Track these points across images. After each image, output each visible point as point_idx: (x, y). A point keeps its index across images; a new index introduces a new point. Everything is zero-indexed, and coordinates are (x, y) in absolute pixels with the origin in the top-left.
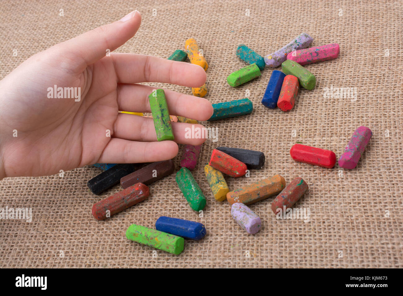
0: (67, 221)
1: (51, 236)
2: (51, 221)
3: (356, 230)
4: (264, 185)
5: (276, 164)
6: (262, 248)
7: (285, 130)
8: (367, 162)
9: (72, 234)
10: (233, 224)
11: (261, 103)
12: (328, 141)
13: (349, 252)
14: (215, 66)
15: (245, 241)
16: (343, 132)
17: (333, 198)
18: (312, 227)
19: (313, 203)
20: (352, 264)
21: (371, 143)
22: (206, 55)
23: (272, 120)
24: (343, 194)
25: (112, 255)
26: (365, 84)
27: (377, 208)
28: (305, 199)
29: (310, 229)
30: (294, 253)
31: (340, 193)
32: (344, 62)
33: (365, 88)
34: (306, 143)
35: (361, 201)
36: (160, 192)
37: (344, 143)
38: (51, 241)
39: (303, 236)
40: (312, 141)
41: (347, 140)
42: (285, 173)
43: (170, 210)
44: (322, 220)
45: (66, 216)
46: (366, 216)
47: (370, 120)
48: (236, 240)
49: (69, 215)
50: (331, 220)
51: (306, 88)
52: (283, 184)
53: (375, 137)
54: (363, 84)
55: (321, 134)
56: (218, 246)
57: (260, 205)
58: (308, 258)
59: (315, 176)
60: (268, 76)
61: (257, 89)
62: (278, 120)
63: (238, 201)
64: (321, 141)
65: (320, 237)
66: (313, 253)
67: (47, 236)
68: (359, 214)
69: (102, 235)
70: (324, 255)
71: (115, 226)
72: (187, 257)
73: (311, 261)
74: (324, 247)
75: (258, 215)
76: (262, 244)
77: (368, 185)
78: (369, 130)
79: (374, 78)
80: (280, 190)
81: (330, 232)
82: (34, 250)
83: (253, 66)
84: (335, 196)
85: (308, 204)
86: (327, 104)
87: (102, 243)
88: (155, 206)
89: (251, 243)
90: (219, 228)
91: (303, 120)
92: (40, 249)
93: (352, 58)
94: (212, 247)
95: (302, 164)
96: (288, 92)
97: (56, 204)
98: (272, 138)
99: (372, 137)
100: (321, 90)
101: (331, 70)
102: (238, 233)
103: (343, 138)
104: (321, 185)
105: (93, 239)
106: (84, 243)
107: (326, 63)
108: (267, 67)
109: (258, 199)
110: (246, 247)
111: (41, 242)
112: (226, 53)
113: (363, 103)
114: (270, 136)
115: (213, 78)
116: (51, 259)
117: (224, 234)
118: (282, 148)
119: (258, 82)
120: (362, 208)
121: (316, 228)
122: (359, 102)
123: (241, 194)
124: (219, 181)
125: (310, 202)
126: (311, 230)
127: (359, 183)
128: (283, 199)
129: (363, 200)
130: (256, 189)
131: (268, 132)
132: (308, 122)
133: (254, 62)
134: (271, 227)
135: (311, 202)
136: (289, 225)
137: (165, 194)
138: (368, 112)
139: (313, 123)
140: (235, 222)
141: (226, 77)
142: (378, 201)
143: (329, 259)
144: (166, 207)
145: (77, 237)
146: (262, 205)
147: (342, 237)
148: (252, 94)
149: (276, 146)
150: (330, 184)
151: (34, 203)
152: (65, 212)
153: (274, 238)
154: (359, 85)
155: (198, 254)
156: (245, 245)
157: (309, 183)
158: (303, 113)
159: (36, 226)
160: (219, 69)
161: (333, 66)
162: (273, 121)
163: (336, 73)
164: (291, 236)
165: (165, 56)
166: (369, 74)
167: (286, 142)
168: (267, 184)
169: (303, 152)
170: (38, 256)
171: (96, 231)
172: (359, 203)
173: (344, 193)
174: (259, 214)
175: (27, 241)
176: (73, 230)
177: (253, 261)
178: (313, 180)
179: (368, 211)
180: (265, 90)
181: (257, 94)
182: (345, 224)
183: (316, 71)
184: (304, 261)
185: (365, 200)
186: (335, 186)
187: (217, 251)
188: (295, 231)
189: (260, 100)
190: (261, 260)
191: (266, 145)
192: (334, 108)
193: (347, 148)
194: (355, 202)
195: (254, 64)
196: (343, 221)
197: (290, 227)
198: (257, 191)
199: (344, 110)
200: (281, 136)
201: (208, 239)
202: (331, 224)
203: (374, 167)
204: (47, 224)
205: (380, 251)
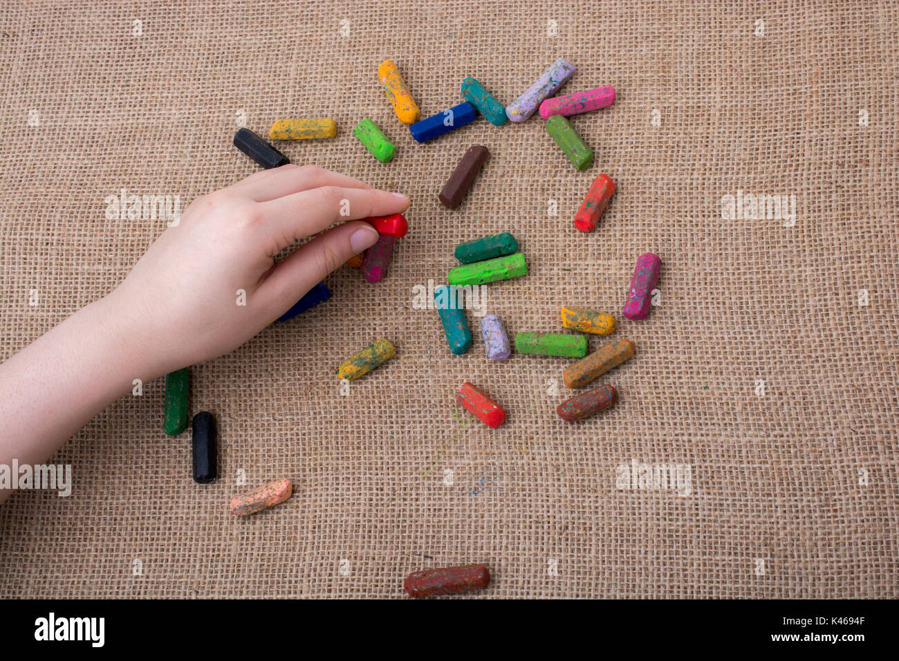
0: (267, 400)
3: (645, 415)
6: (532, 441)
7: (545, 245)
9: (281, 422)
16: (623, 252)
21: (662, 272)
23: (525, 226)
25: (342, 453)
26: (652, 160)
27: (669, 381)
30: (572, 447)
32: (621, 113)
33: (652, 167)
35: (650, 370)
45: (264, 392)
46: (656, 393)
47: (659, 231)
54: (649, 160)
55: (594, 254)
58: (590, 457)
61: (498, 163)
66: (595, 449)
68: (648, 389)
69: (321, 423)
70: (608, 452)
73: (593, 459)
74: (607, 441)
76: (531, 435)
77: (658, 343)
78: (658, 259)
79: (664, 148)
89: (517, 435)
92: (242, 446)
93: (632, 105)
101: (603, 128)
103: (624, 261)
113: (650, 198)
120: (651, 381)
122: (644, 196)
127: (647, 340)
134: (540, 410)
138: (657, 215)
142: (671, 370)
143: (614, 457)
145: (289, 427)
148: (492, 172)
153: (545, 426)
154: (644, 161)
156: (510, 436)
161: (606, 121)
163: (611, 135)
166: (657, 140)
167: (549, 267)
172: (648, 373)
177: (524, 461)
179: (659, 385)
185: (655, 368)
193: (633, 293)
205: (674, 446)
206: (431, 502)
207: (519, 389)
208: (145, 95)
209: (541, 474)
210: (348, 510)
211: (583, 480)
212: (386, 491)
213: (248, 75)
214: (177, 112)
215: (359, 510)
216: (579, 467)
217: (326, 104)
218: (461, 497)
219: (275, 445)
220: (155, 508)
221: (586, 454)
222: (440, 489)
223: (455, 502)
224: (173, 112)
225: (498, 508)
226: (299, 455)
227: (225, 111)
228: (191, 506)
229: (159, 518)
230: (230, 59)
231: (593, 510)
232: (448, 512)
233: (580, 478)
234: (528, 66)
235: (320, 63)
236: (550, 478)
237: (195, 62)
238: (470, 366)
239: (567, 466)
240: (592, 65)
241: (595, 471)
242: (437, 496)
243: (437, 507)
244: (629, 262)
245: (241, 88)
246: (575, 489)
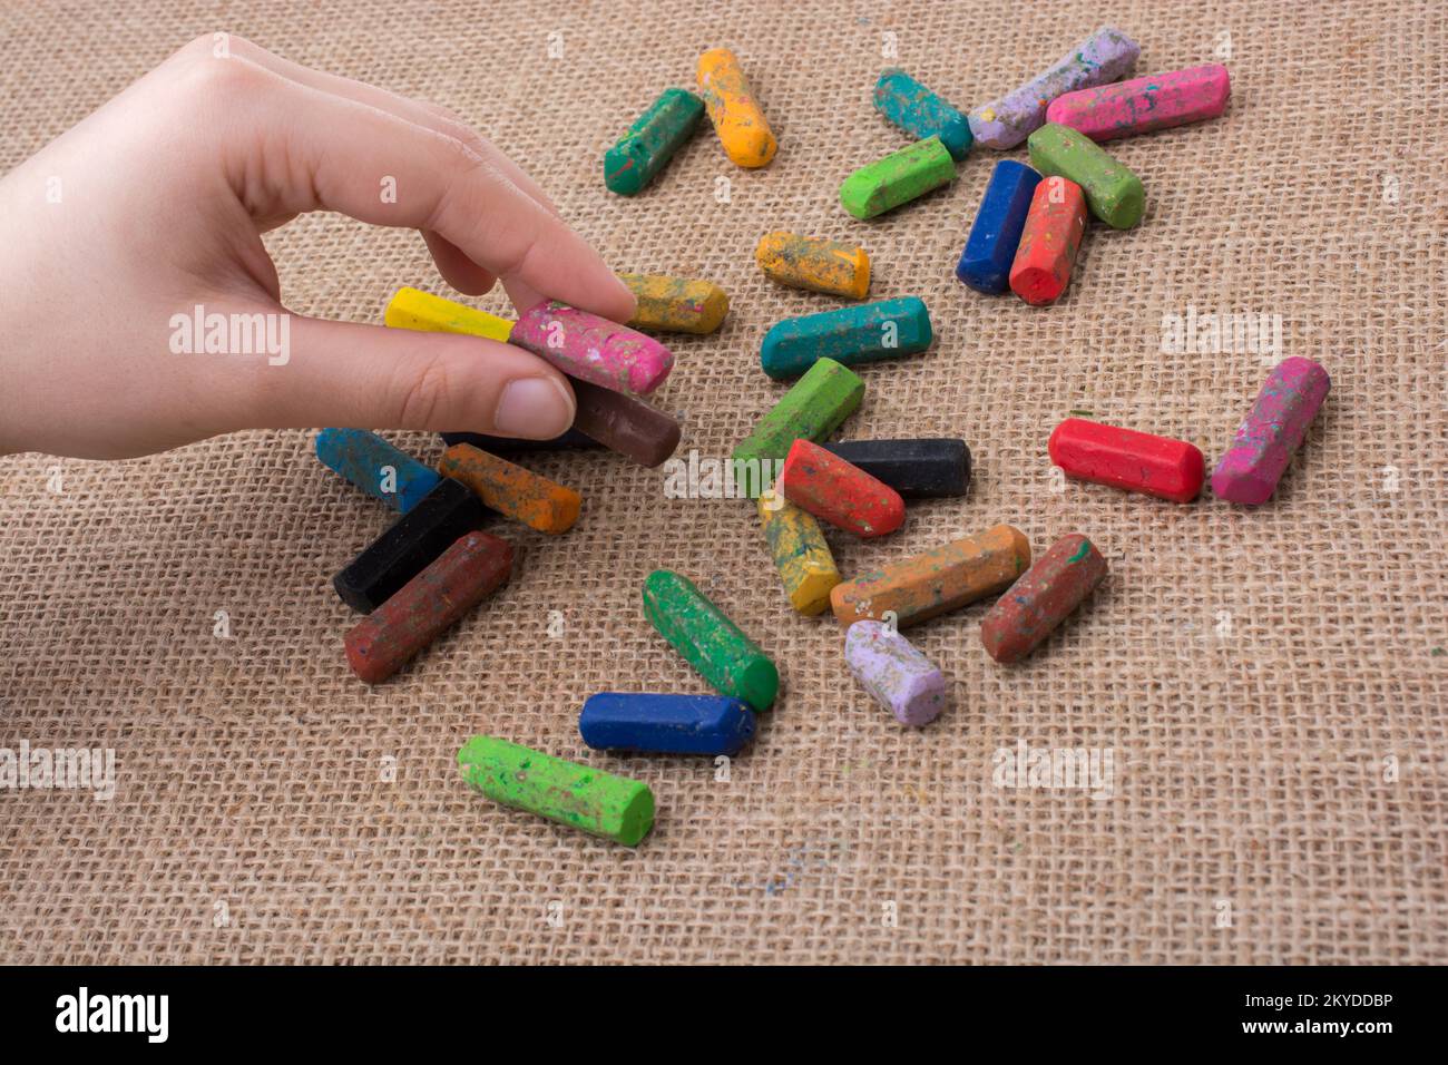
0: (296, 682)
1: (243, 734)
2: (245, 683)
3: (1264, 713)
4: (958, 560)
5: (1002, 488)
6: (945, 772)
7: (1036, 370)
8: (1311, 479)
9: (315, 728)
10: (852, 691)
11: (954, 277)
12: (1180, 408)
13: (1236, 785)
14: (799, 145)
15: (890, 748)
16: (1231, 377)
17: (1189, 605)
18: (1116, 702)
19: (1122, 622)
20: (1246, 826)
21: (1327, 413)
22: (771, 107)
23: (991, 336)
24: (1225, 591)
25: (448, 798)
26: (1315, 207)
27: (1336, 638)
28: (1097, 608)
29: (1111, 708)
31: (1215, 586)
32: (1245, 130)
33: (1312, 220)
34: (1106, 414)
35: (1285, 615)
36: (610, 585)
37: (1235, 415)
38: (242, 749)
39: (1085, 731)
40: (1126, 408)
41: (1245, 404)
42: (1032, 517)
43: (641, 645)
44: (1149, 680)
45: (292, 666)
46: (1298, 665)
47: (1325, 335)
48: (861, 747)
49: (303, 662)
50: (1182, 678)
51: (1110, 222)
52: (1020, 558)
53: (1339, 394)
54: (1306, 208)
55: (1155, 384)
56: (801, 768)
57: (943, 629)
59: (1132, 529)
60: (979, 181)
61: (941, 226)
62: (1014, 335)
63: (870, 615)
64: (1158, 409)
65: (1142, 737)
67: (231, 734)
68: (1275, 658)
69: (412, 731)
70: (1153, 797)
71: (458, 699)
72: (697, 804)
73: (1109, 815)
74: (1153, 771)
75: (937, 664)
76: (947, 759)
77: (1309, 558)
78: (1319, 369)
79: (1345, 185)
80: (1011, 575)
81: (1175, 721)
82: (187, 781)
83: (929, 145)
84: (1197, 596)
85: (1107, 624)
86: (1180, 277)
87: (414, 756)
88: (591, 631)
89: (910, 757)
90: (806, 707)
91: (1098, 333)
92: (206, 778)
93: (1272, 115)
94: (781, 770)
95: (1089, 487)
96: (1048, 236)
97: (261, 623)
98: (990, 399)
99: (1331, 394)
100: (1161, 229)
101: (1198, 157)
102: (868, 723)
103: (1232, 395)
104: (1153, 559)
105: (383, 743)
106: (355, 758)
107: (1181, 133)
108: (977, 149)
109: (937, 607)
110: (895, 769)
111: (212, 755)
112: (840, 98)
113: (1304, 275)
114: (983, 390)
115: (793, 188)
116: (244, 809)
117: (820, 726)
118: (1023, 431)
119: (945, 200)
120: (1287, 639)
121: (1130, 704)
122: (1291, 272)
123: (879, 590)
124: (805, 548)
125: (1112, 616)
126: (1113, 714)
127: (1279, 552)
128: (1019, 608)
129: (1291, 610)
130: (931, 572)
131: (976, 378)
132: (1113, 342)
133: (931, 132)
134: (979, 703)
135: (1117, 617)
136: (1040, 697)
137: (626, 591)
138: (1320, 306)
139: (1131, 346)
140: (859, 686)
141: (836, 183)
142: (1341, 614)
143: (1169, 809)
144: (629, 635)
145: (332, 737)
146: (951, 628)
147: (1217, 734)
148: (925, 242)
149: (1002, 425)
150: (1181, 555)
151: (187, 622)
152: (291, 651)
153: (988, 737)
154: (1294, 209)
155: (734, 794)
156: (890, 762)
157: (1110, 553)
158: (1097, 308)
159: (194, 698)
160: (814, 154)
161: (1206, 145)
162: (996, 339)
163: (1216, 167)
164: (1046, 732)
165: (627, 110)
166: (1329, 171)
167: (1037, 411)
168: (968, 558)
169: (1092, 446)
170: (201, 799)
171: (395, 715)
172: (1277, 621)
173: (1228, 585)
174: (941, 659)
175: (166, 750)
176: (318, 712)
177: (918, 818)
178: (1123, 542)
179: (1307, 648)
180: (970, 229)
181: (943, 242)
182: (1229, 692)
183: (1148, 163)
184: (1086, 815)
185: (1299, 610)
186: (1198, 561)
187: (798, 783)
188: (1060, 715)
189: (952, 266)
190: (944, 813)
191: (970, 421)
192: (1203, 292)
193: (1241, 432)
194: (1263, 616)
195: (933, 139)
196: (1221, 681)
197: (1043, 702)
198: (934, 579)
199: (1238, 298)
200: (1022, 389)
201: (767, 742)
202: (1181, 691)
203: (1332, 496)
204: (230, 693)
205: (1342, 784)
206: (655, 909)
209: (961, 849)
210: (431, 925)
211: (1076, 864)
212: (540, 880)
216: (1067, 832)
218: (735, 899)
219: (286, 777)
222: (683, 879)
223: (718, 910)
225: (832, 926)
226: (339, 798)
231: (1097, 935)
232: (694, 936)
233: (1068, 858)
236: (984, 858)
239: (1033, 831)
241: (1112, 842)
242: (671, 897)
244: (1242, 396)
246: (1050, 884)
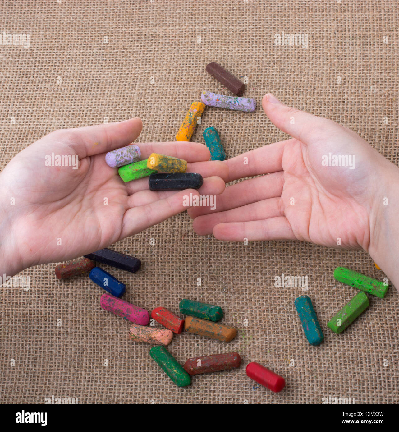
0: (112, 319)
1: (101, 336)
2: (98, 319)
3: (373, 338)
5: (300, 261)
6: (294, 353)
9: (121, 335)
13: (367, 360)
14: (228, 127)
15: (279, 345)
20: (370, 372)
30: (322, 359)
46: (381, 324)
48: (271, 345)
56: (257, 351)
58: (334, 366)
66: (338, 361)
70: (347, 363)
73: (337, 368)
74: (347, 355)
76: (294, 349)
82: (89, 351)
89: (285, 349)
90: (255, 332)
92: (94, 350)
93: (367, 127)
102: (272, 337)
110: (281, 352)
117: (260, 338)
143: (351, 367)
145: (127, 338)
147: (362, 344)
151: (76, 298)
156: (279, 350)
159: (84, 323)
160: (233, 131)
170: (94, 357)
175: (80, 341)
176: (121, 330)
177: (288, 368)
179: (383, 318)
184: (331, 368)
190: (295, 366)
206: (224, 394)
207: (286, 317)
208: (35, 109)
209: (301, 377)
210: (166, 397)
211: (329, 382)
213: (105, 98)
214: (56, 121)
215: (174, 397)
216: (327, 373)
217: (158, 119)
218: (245, 391)
219: (117, 350)
220: (33, 391)
221: (332, 364)
222: (230, 384)
223: (241, 394)
224: (54, 121)
225: (270, 399)
226: (133, 357)
227: (89, 122)
228: (58, 390)
229: (36, 397)
230: (93, 87)
233: (328, 380)
234: (296, 98)
235: (154, 91)
236: (307, 380)
237: (69, 88)
238: (253, 300)
239: (318, 372)
240: (340, 99)
241: (338, 376)
242: (228, 390)
243: (228, 397)
245: (100, 106)
246: (324, 388)
